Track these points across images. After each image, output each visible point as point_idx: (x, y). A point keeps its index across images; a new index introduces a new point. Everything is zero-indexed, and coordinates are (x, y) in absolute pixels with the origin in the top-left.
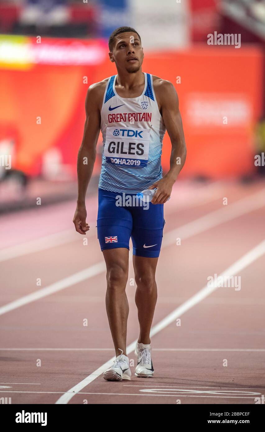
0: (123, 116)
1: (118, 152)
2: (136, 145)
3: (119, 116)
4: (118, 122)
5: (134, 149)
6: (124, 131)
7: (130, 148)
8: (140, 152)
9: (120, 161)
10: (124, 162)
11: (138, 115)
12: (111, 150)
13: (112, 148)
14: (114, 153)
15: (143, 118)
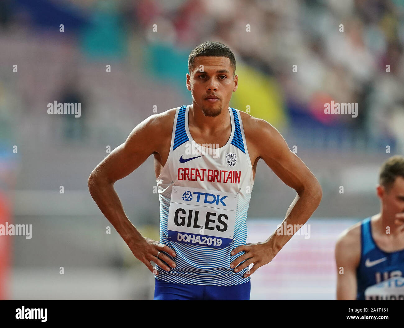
0: (201, 172)
1: (189, 225)
2: (217, 215)
3: (194, 172)
4: (192, 180)
5: (213, 221)
6: (199, 194)
7: (208, 221)
8: (222, 227)
9: (192, 239)
10: (198, 240)
11: (223, 173)
12: (180, 221)
13: (181, 218)
14: (183, 225)
15: (228, 178)
